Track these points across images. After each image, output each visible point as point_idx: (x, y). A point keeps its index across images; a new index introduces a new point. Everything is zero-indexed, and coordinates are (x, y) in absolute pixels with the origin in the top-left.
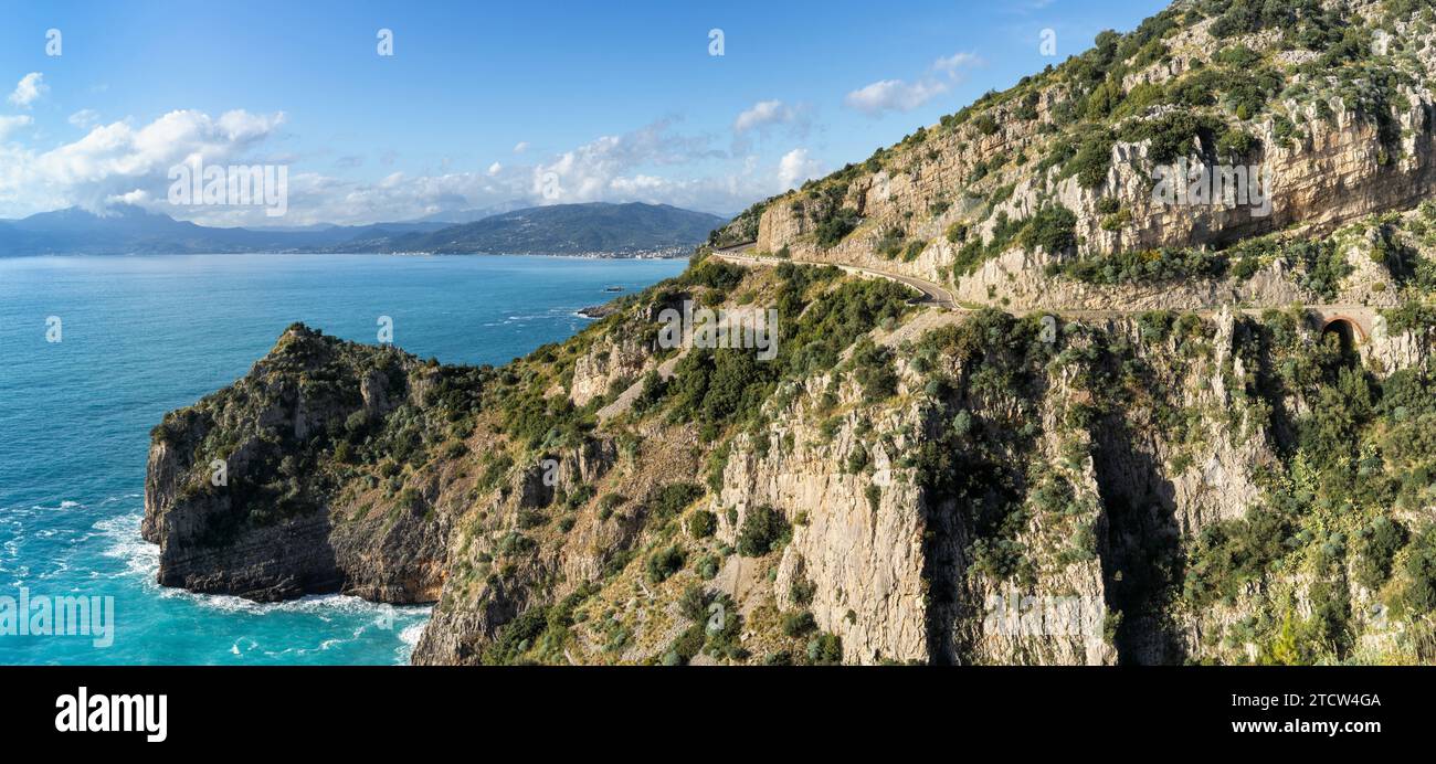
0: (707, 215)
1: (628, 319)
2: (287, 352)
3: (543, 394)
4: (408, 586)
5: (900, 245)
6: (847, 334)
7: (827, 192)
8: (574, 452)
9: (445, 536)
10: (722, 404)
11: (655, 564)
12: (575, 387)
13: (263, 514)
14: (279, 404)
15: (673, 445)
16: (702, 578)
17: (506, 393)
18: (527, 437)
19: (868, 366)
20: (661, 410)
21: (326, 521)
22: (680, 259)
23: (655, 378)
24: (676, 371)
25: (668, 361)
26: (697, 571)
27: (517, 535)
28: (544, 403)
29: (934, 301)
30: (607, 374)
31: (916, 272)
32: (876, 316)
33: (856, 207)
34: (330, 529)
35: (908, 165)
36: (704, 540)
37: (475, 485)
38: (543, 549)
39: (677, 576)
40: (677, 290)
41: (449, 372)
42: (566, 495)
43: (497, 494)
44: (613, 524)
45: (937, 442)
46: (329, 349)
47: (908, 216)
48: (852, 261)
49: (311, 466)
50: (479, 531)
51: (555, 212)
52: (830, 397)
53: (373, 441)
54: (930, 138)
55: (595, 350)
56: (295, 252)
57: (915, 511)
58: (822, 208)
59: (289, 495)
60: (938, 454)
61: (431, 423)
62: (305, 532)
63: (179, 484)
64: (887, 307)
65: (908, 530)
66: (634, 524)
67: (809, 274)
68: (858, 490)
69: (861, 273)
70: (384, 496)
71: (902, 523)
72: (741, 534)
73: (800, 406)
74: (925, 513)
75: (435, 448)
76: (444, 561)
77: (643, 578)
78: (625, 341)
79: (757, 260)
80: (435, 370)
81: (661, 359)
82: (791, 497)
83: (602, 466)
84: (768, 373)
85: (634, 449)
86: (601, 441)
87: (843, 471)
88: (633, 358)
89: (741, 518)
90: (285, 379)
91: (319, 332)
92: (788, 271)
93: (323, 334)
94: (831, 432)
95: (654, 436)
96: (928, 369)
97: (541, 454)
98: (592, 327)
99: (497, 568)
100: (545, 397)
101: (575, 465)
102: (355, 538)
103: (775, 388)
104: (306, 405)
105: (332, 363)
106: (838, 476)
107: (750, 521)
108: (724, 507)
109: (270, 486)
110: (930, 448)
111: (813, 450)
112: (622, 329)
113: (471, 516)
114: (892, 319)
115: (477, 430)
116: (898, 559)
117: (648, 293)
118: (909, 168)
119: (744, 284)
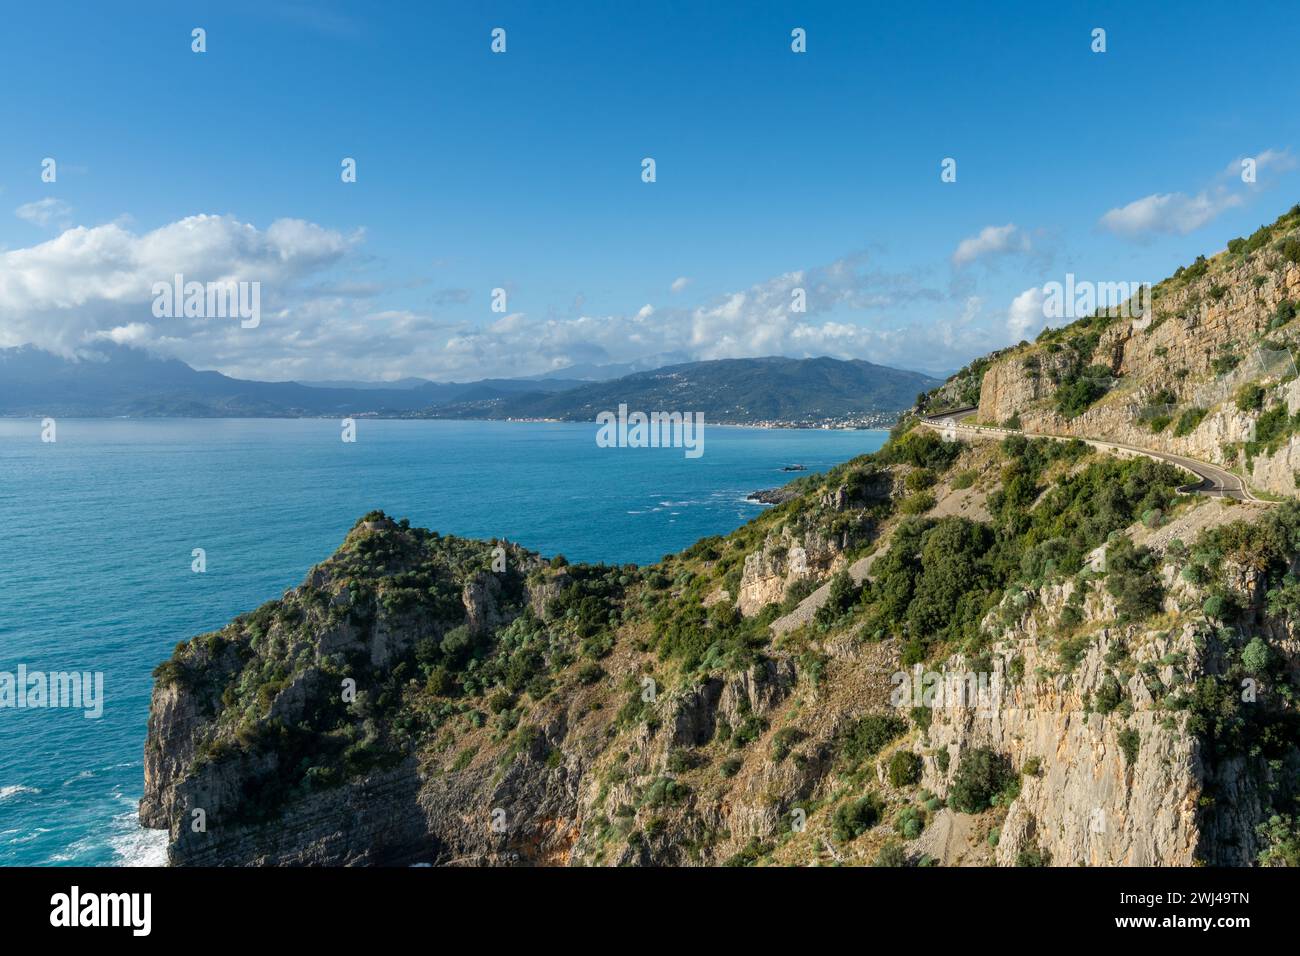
0: (913, 373)
1: (812, 506)
2: (361, 551)
3: (702, 600)
4: (526, 852)
5: (1170, 414)
6: (1096, 529)
7: (1070, 344)
8: (741, 675)
9: (575, 785)
10: (930, 616)
11: (843, 817)
12: (743, 591)
13: (325, 771)
14: (348, 622)
15: (867, 667)
16: (903, 836)
17: (654, 600)
18: (681, 656)
19: (1124, 572)
20: (852, 623)
21: (414, 774)
22: (878, 430)
23: (845, 581)
24: (872, 572)
25: (862, 560)
26: (897, 828)
27: (668, 780)
28: (703, 612)
29: (1217, 490)
30: (784, 576)
31: (1192, 448)
32: (1136, 507)
33: (1110, 364)
34: (419, 785)
35: (1182, 307)
36: (905, 789)
37: (614, 719)
38: (702, 799)
39: (871, 834)
40: (874, 469)
41: (580, 574)
42: (731, 731)
43: (642, 730)
44: (790, 766)
45: (1218, 680)
46: (419, 545)
47: (1183, 374)
48: (1103, 434)
49: (395, 702)
50: (619, 777)
51: (721, 368)
52: (1073, 611)
53: (479, 666)
54: (1212, 270)
55: (770, 545)
56: (372, 417)
57: (1187, 768)
58: (1065, 365)
59: (363, 744)
60: (1219, 695)
61: (557, 639)
62: (385, 792)
63: (199, 742)
64: (1150, 495)
65: (1176, 793)
66: (818, 765)
67: (1046, 451)
68: (1109, 737)
69: (1116, 450)
70: (494, 737)
71: (1169, 783)
72: (954, 783)
73: (1032, 622)
74: (1201, 773)
75: (563, 673)
76: (573, 817)
77: (828, 835)
78: (807, 535)
79: (978, 432)
80: (562, 571)
81: (852, 557)
82: (1019, 739)
83: (777, 693)
84: (991, 577)
85: (817, 671)
86: (776, 660)
87: (1088, 709)
88: (817, 556)
89: (955, 762)
90: (357, 587)
91: (405, 524)
92: (1018, 447)
93: (411, 526)
94: (1072, 657)
95: (844, 655)
96: (1207, 580)
97: (699, 678)
98: (767, 515)
99: (641, 823)
100: (704, 604)
101: (743, 691)
102: (454, 795)
103: (1000, 598)
104: (387, 621)
105: (424, 565)
106: (1082, 715)
107: (965, 767)
108: (931, 748)
109: (335, 733)
110: (1208, 686)
111: (1049, 679)
112: (803, 519)
113: (609, 758)
114: (1157, 512)
115: (617, 648)
116: (1162, 830)
117: (838, 472)
118: (1183, 312)
119: (961, 463)
